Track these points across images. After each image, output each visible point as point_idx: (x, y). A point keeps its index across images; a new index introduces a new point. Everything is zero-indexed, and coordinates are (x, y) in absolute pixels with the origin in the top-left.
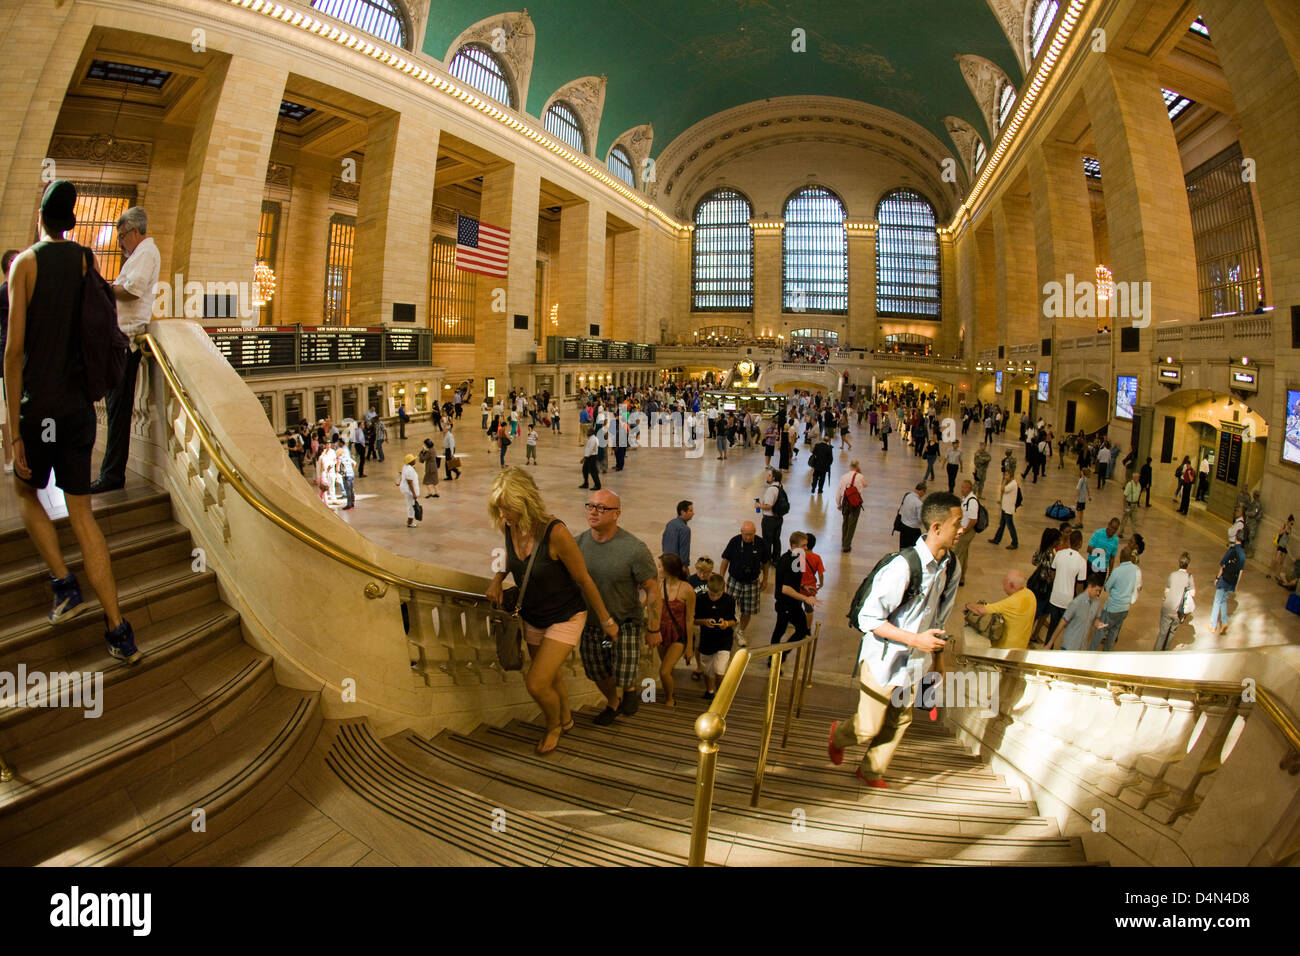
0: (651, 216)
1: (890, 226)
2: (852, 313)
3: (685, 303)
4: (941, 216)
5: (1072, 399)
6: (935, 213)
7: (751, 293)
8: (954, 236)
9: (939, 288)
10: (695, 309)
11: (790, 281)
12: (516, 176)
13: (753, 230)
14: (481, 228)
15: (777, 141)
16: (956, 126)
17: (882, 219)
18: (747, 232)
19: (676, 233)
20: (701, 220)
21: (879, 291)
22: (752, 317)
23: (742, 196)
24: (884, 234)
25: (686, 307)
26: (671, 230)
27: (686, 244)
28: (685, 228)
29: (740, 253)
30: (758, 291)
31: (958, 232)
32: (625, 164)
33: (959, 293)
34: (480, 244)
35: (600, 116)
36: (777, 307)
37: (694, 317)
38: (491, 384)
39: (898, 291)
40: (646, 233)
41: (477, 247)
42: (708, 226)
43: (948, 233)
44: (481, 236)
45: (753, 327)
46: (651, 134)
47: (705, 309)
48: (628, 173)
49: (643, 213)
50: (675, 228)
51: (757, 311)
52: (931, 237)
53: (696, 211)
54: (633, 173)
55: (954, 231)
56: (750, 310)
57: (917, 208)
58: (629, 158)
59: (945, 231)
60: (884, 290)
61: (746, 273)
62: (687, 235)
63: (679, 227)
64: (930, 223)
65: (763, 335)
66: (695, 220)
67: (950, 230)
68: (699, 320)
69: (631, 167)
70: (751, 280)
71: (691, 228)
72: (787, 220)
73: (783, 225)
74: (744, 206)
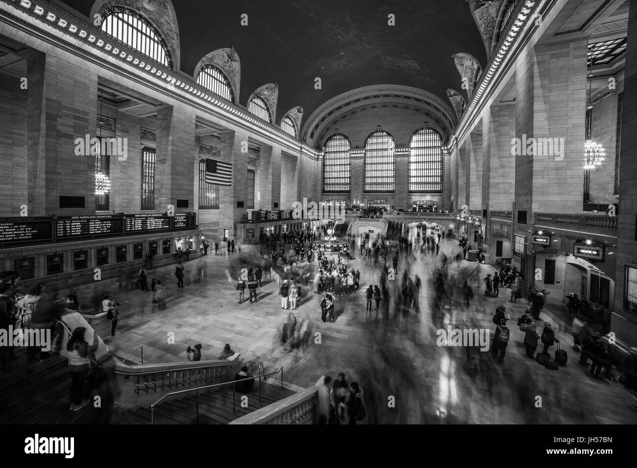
0: (303, 150)
1: (416, 148)
2: (396, 192)
3: (319, 188)
4: (444, 140)
6: (441, 138)
7: (350, 184)
8: (450, 151)
9: (442, 177)
10: (325, 191)
11: (367, 178)
12: (236, 137)
13: (350, 154)
14: (218, 164)
15: (363, 109)
16: (452, 94)
17: (413, 145)
18: (348, 155)
19: (316, 157)
20: (328, 150)
21: (410, 180)
22: (350, 195)
23: (346, 137)
24: (413, 152)
25: (321, 191)
26: (313, 156)
27: (321, 162)
28: (320, 154)
29: (345, 165)
30: (353, 183)
32: (290, 125)
33: (452, 179)
34: (218, 171)
36: (361, 190)
38: (227, 231)
39: (419, 180)
40: (301, 158)
41: (216, 173)
42: (331, 152)
43: (448, 150)
44: (218, 167)
45: (350, 200)
46: (302, 110)
47: (329, 192)
48: (292, 129)
50: (315, 154)
51: (352, 192)
52: (438, 151)
53: (325, 145)
54: (295, 129)
55: (451, 148)
56: (349, 192)
58: (292, 122)
59: (445, 148)
60: (413, 180)
61: (348, 175)
62: (321, 157)
63: (317, 153)
64: (439, 144)
65: (355, 203)
66: (325, 150)
67: (449, 147)
68: (326, 197)
69: (293, 126)
70: (350, 178)
71: (323, 154)
72: (366, 149)
73: (364, 151)
74: (347, 142)
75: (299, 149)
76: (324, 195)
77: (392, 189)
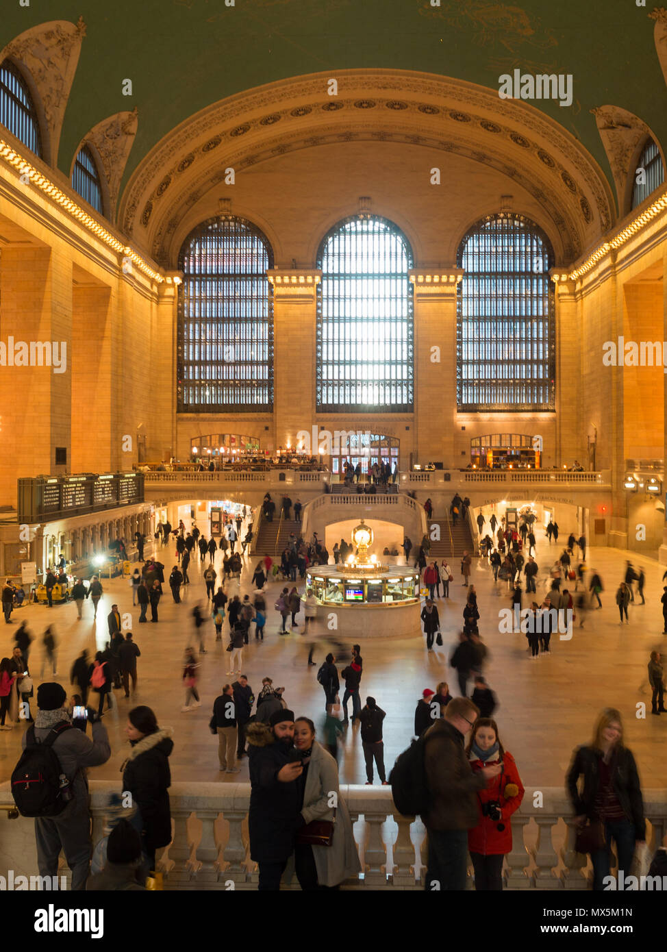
0: (125, 264)
1: (478, 275)
2: (420, 409)
3: (169, 398)
4: (559, 254)
6: (548, 250)
7: (269, 384)
8: (578, 287)
9: (551, 363)
10: (185, 408)
11: (328, 364)
13: (271, 286)
15: (314, 140)
16: (614, 119)
17: (469, 264)
18: (263, 289)
19: (155, 289)
20: (192, 266)
21: (461, 374)
22: (273, 419)
23: (254, 231)
24: (469, 287)
25: (170, 405)
26: (148, 284)
27: (169, 306)
28: (169, 280)
29: (253, 320)
30: (281, 379)
31: (586, 281)
32: (91, 177)
35: (68, 92)
36: (308, 405)
37: (179, 420)
39: (487, 372)
40: (119, 294)
42: (203, 277)
43: (572, 283)
45: (274, 435)
46: (133, 128)
47: (199, 408)
48: (95, 190)
49: (116, 262)
50: (152, 281)
51: (280, 411)
52: (539, 287)
53: (184, 251)
54: (101, 191)
55: (581, 278)
56: (269, 408)
57: (521, 244)
58: (95, 166)
59: (564, 278)
60: (468, 372)
62: (170, 291)
63: (158, 277)
64: (541, 266)
65: (288, 445)
66: (181, 268)
67: (574, 275)
68: (189, 424)
69: (97, 180)
70: (270, 363)
71: (178, 280)
72: (325, 271)
73: (317, 279)
74: (259, 248)
75: (114, 260)
76: (182, 419)
77: (405, 402)
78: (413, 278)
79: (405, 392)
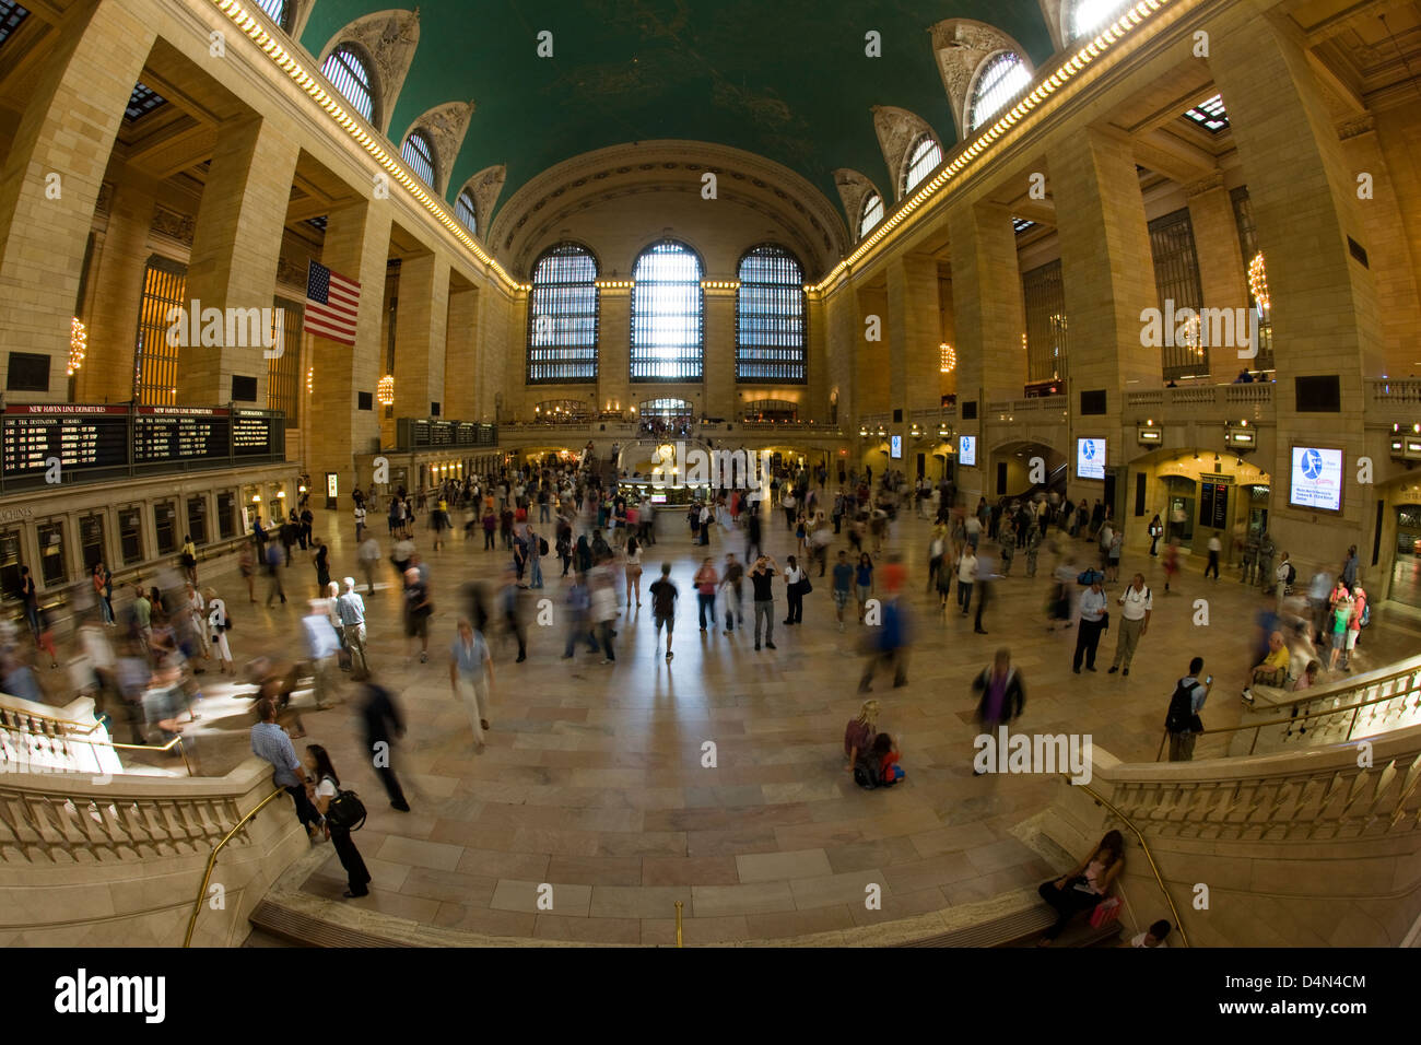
0: (491, 273)
1: (751, 285)
2: (709, 380)
3: (519, 374)
4: (809, 272)
5: (1003, 461)
6: (801, 269)
7: (594, 361)
8: (823, 295)
9: (804, 349)
10: (531, 381)
11: (638, 346)
12: (368, 216)
13: (598, 289)
14: (332, 279)
15: (633, 190)
16: (848, 178)
17: (744, 277)
18: (591, 292)
19: (512, 293)
20: (540, 278)
21: (738, 354)
22: (597, 389)
23: (588, 252)
24: (744, 293)
25: (521, 379)
26: (508, 290)
27: (522, 306)
28: (523, 288)
29: (583, 315)
30: (604, 359)
31: (828, 291)
32: (470, 212)
33: (829, 354)
34: (331, 299)
35: (458, 151)
36: (624, 377)
37: (527, 390)
38: (333, 480)
39: (758, 354)
40: (485, 293)
41: (327, 303)
42: (547, 285)
43: (816, 291)
44: (332, 289)
45: (597, 400)
46: (503, 177)
47: (541, 381)
48: (472, 220)
49: (483, 269)
50: (511, 288)
51: (602, 382)
52: (795, 295)
53: (535, 268)
54: (477, 222)
55: (824, 289)
56: (594, 380)
57: (782, 264)
58: (474, 204)
59: (813, 289)
60: (744, 354)
61: (590, 339)
62: (523, 295)
63: (516, 286)
64: (795, 280)
65: (609, 408)
66: (533, 278)
67: (820, 287)
68: (535, 393)
69: (475, 215)
70: (595, 346)
71: (529, 288)
72: (637, 279)
73: (632, 284)
74: (590, 263)
76: (530, 390)
77: (697, 374)
78: (703, 284)
79: (697, 368)
